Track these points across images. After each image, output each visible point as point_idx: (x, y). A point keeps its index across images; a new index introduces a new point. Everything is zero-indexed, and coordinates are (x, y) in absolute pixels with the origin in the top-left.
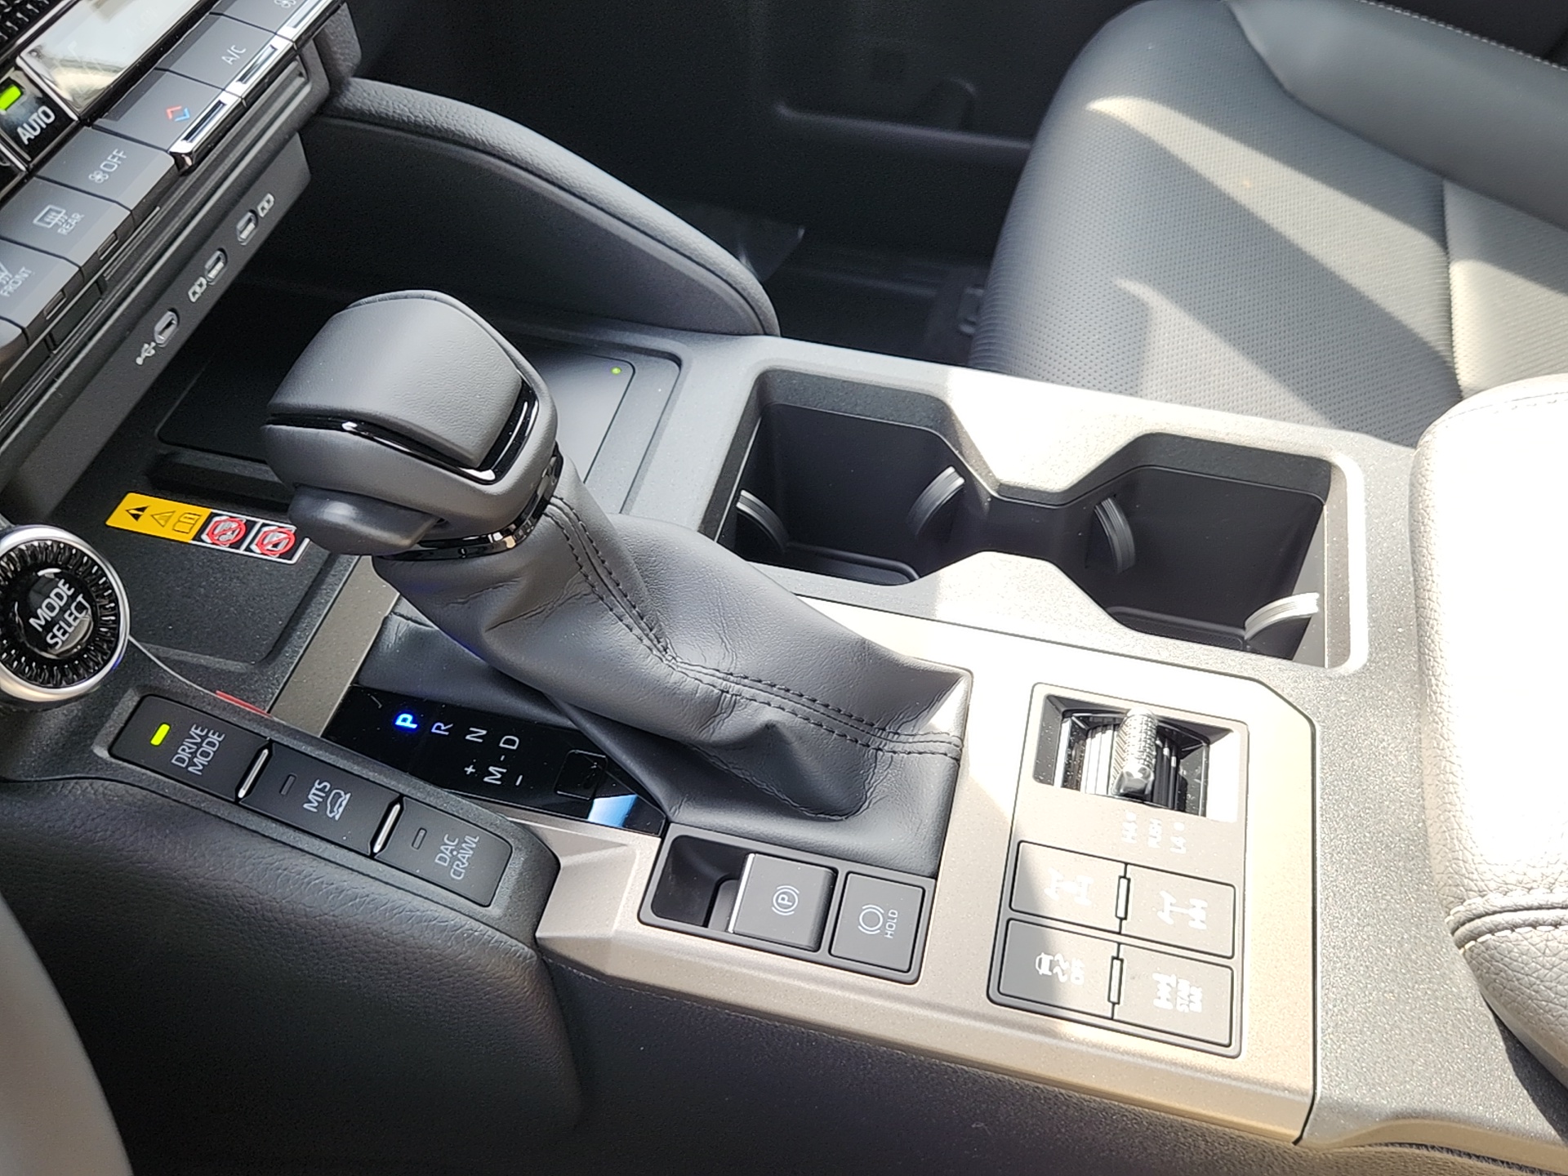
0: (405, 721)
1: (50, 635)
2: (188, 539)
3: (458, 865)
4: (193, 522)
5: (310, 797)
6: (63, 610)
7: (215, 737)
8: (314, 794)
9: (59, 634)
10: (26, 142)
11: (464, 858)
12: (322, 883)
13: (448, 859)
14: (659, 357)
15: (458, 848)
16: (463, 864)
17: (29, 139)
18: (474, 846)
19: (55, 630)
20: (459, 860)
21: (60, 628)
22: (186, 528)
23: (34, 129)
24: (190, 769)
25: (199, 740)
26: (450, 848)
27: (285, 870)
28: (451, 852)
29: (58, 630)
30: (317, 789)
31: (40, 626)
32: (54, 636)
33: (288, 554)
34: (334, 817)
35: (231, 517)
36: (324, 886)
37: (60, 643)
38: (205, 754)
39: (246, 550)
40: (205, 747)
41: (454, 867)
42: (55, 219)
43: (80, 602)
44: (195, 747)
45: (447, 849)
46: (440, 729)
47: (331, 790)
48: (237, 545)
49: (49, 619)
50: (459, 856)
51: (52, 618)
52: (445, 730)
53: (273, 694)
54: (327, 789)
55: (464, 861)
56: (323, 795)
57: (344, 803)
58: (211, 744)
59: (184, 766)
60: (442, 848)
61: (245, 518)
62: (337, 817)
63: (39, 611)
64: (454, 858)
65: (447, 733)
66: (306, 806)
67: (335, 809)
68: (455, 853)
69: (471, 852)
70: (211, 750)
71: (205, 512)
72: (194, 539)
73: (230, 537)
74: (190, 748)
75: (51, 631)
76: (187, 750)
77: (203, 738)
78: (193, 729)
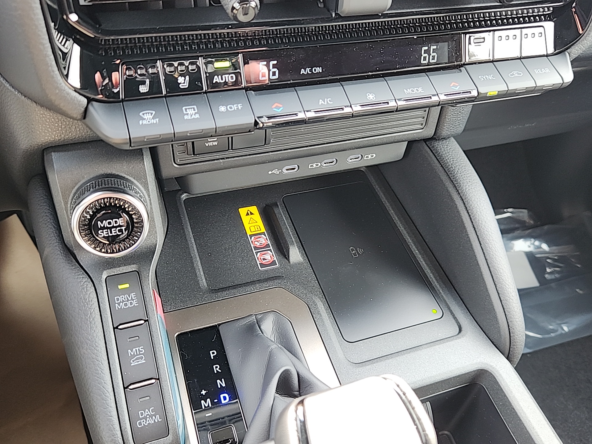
0: (213, 354)
1: (102, 231)
2: (249, 233)
3: (143, 421)
4: (257, 230)
5: (134, 349)
6: (113, 227)
7: (135, 303)
8: (136, 350)
9: (105, 233)
10: (214, 82)
11: (148, 421)
12: (97, 380)
13: (143, 416)
14: (456, 322)
15: (151, 416)
16: (146, 423)
17: (216, 82)
18: (156, 421)
19: (104, 231)
20: (146, 421)
21: (108, 231)
22: (253, 229)
23: (222, 79)
24: (117, 305)
25: (130, 299)
26: (149, 413)
27: (94, 364)
28: (147, 415)
29: (106, 232)
30: (139, 349)
31: (101, 226)
32: (103, 232)
33: (262, 265)
34: (132, 363)
35: (267, 239)
36: (97, 382)
37: (103, 236)
38: (126, 305)
39: (256, 252)
40: (129, 303)
41: (142, 421)
42: (190, 112)
43: (122, 229)
44: (126, 300)
45: (147, 412)
46: (217, 368)
47: (142, 354)
48: (256, 248)
49: (106, 226)
50: (148, 419)
51: (107, 226)
52: (217, 371)
53: (197, 303)
54: (141, 353)
55: (147, 422)
56: (138, 353)
57: (140, 362)
58: (131, 304)
59: (116, 302)
60: (147, 410)
61: (269, 242)
62: (132, 365)
63: (104, 221)
64: (145, 418)
65: (216, 372)
66: (129, 351)
67: (135, 361)
68: (148, 416)
69: (153, 422)
70: (129, 305)
71: (263, 230)
72: (250, 235)
73: (258, 244)
74: (125, 299)
75: (103, 230)
76: (123, 299)
77: (132, 299)
78: (133, 294)
